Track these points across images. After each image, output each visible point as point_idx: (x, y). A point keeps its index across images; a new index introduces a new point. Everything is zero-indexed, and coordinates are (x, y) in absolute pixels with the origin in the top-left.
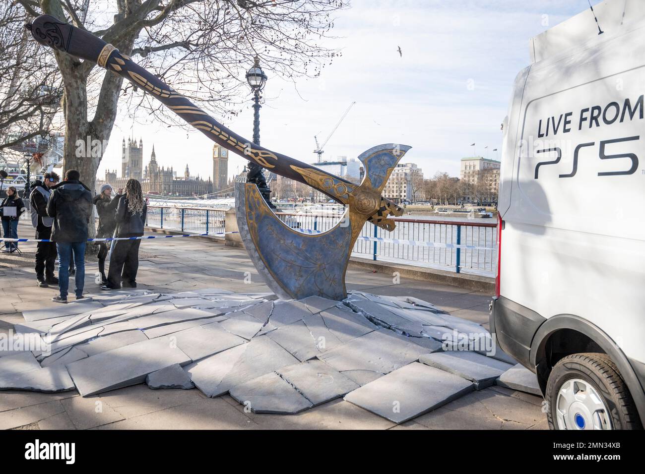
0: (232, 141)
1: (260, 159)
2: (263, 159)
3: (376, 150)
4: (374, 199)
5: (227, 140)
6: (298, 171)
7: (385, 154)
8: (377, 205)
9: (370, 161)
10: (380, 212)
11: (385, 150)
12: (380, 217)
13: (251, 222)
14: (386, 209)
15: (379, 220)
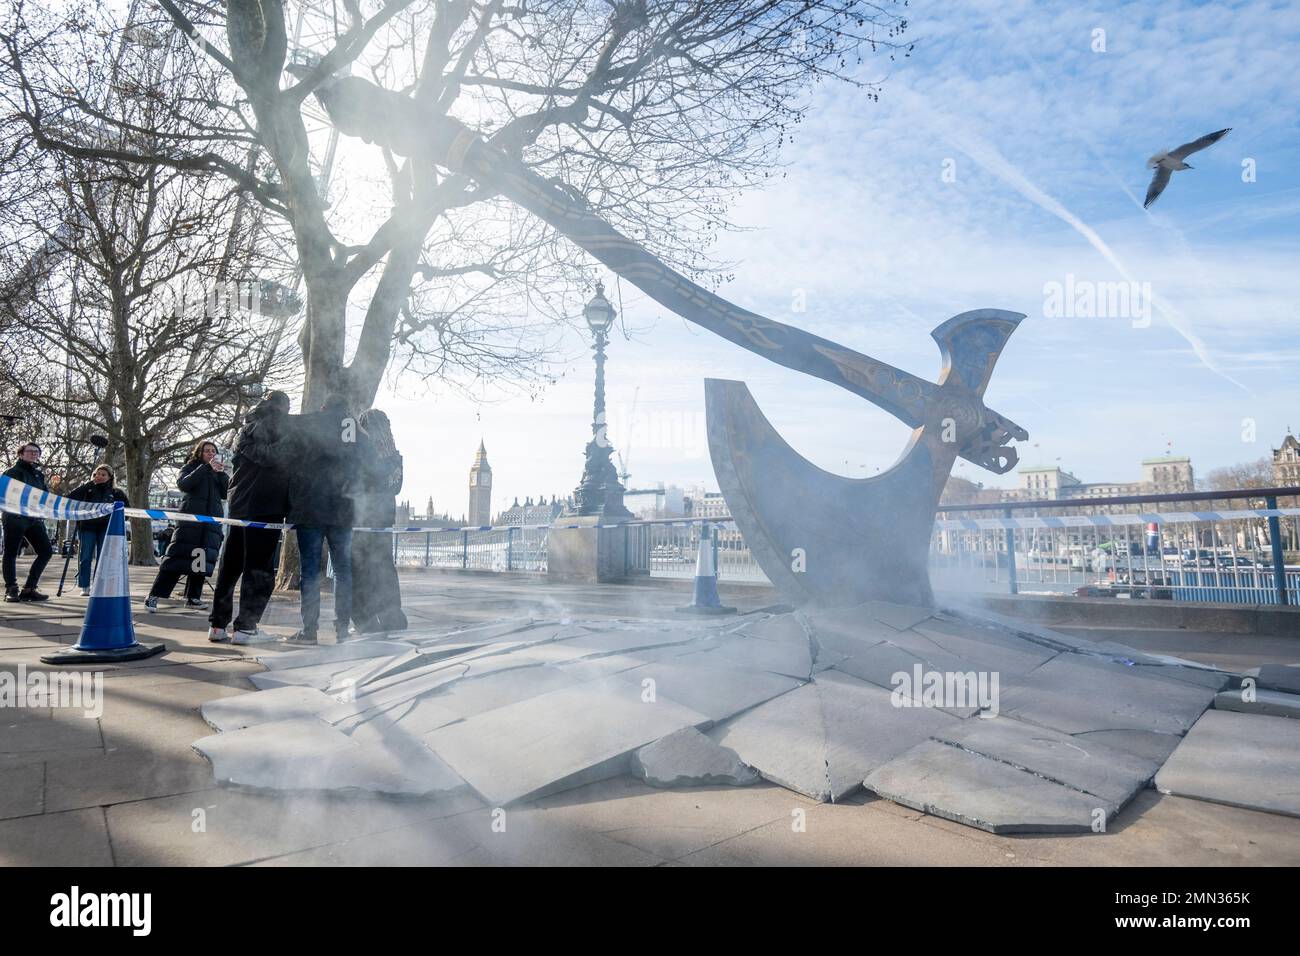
0: (700, 299)
1: (754, 334)
2: (759, 333)
3: (965, 320)
4: (975, 408)
5: (690, 298)
6: (828, 355)
7: (983, 328)
8: (981, 418)
9: (955, 339)
10: (986, 434)
11: (983, 319)
12: (988, 443)
13: (740, 454)
14: (997, 427)
15: (986, 449)
